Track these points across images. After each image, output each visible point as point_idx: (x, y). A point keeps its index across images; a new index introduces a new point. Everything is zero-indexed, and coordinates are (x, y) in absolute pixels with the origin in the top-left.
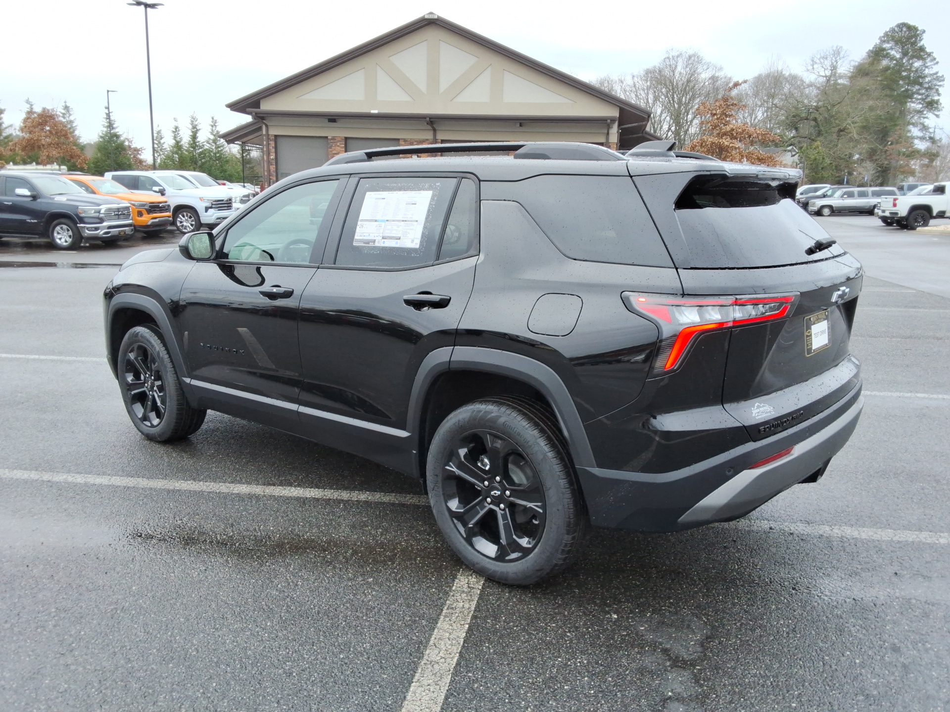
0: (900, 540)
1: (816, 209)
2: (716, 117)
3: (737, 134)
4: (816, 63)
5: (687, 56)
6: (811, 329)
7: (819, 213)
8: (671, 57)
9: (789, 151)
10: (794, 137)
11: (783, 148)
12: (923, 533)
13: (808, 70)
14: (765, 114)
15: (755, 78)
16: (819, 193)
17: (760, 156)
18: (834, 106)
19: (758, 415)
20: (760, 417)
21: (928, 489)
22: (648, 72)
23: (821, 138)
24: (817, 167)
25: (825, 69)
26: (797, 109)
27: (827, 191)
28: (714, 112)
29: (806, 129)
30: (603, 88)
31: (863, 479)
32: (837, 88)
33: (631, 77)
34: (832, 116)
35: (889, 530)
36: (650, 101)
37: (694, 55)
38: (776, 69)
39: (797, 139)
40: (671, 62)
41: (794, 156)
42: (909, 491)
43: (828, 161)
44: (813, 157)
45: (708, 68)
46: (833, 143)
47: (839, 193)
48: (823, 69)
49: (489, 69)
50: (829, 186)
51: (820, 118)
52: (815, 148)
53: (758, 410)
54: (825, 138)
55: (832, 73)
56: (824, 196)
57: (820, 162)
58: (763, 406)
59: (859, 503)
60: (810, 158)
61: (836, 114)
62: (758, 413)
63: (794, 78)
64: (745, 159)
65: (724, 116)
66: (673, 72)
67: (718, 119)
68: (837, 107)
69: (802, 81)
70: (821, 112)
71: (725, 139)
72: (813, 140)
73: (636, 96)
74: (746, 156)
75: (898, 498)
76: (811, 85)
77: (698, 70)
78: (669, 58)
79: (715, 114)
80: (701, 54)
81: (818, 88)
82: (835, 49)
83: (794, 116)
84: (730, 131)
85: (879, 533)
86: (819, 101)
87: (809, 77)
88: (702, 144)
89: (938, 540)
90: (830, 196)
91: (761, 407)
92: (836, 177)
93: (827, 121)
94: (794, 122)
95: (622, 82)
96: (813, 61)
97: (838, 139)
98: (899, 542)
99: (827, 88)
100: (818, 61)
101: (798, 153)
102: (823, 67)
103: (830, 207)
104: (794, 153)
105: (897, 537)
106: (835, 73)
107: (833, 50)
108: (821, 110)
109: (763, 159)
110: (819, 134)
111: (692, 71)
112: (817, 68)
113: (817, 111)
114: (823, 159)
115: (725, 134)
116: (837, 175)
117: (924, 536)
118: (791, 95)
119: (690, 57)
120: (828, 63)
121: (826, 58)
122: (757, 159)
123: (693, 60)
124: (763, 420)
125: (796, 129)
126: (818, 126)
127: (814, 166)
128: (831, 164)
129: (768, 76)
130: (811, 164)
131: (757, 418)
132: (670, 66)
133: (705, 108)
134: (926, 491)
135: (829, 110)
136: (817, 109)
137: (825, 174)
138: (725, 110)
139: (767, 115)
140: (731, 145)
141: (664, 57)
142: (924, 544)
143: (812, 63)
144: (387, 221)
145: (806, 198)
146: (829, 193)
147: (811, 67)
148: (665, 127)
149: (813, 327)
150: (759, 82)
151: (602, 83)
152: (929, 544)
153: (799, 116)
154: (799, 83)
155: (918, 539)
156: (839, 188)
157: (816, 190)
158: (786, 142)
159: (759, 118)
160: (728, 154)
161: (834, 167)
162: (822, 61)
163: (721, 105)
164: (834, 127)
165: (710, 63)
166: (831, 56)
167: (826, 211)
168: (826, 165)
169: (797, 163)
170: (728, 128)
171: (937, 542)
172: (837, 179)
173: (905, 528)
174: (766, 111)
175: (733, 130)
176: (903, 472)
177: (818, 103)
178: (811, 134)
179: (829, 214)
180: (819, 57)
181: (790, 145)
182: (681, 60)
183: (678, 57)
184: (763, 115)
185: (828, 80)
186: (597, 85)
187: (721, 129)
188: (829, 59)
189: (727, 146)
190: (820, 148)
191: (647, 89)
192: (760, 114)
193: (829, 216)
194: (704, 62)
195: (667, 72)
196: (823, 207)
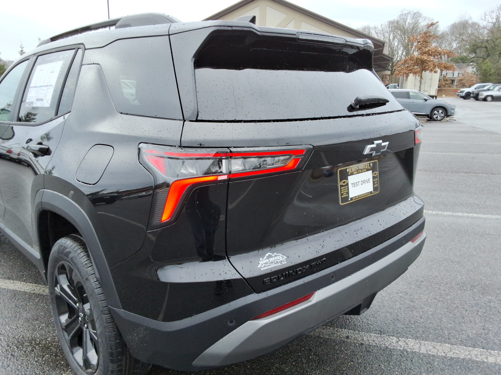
0: (453, 356)
1: (483, 97)
2: (420, 43)
3: (432, 52)
4: (487, 15)
5: (413, 13)
6: (347, 179)
7: (485, 100)
8: (404, 14)
9: (471, 65)
10: (473, 57)
11: (467, 64)
12: (476, 349)
13: (482, 19)
14: (458, 45)
15: (452, 25)
16: (485, 88)
17: (445, 65)
18: (497, 39)
19: (265, 266)
20: (266, 268)
21: (494, 302)
22: (391, 23)
23: (489, 58)
24: (487, 73)
25: (492, 19)
26: (476, 41)
27: (490, 87)
28: (419, 40)
29: (481, 53)
30: (364, 32)
31: (444, 290)
32: (499, 29)
33: (381, 25)
34: (495, 45)
35: (447, 345)
36: (391, 38)
37: (417, 13)
38: (464, 19)
39: (476, 58)
40: (404, 16)
41: (473, 68)
42: (478, 304)
43: (493, 71)
44: (484, 68)
45: (425, 20)
46: (496, 61)
47: (497, 88)
48: (491, 19)
49: (293, 20)
50: (491, 84)
51: (489, 47)
52: (485, 64)
53: (268, 260)
54: (492, 57)
55: (496, 21)
56: (488, 90)
57: (488, 71)
58: (276, 256)
59: (432, 315)
60: (482, 69)
61: (498, 44)
62: (266, 263)
63: (474, 24)
64: (437, 67)
65: (424, 43)
66: (405, 23)
67: (421, 44)
68: (498, 40)
69: (479, 26)
70: (489, 43)
71: (425, 56)
72: (484, 59)
73: (384, 36)
74: (438, 66)
75: (466, 310)
76: (484, 28)
77: (420, 21)
78: (402, 15)
79: (419, 42)
80: (421, 12)
81: (488, 30)
82: (498, 6)
83: (474, 46)
84: (428, 51)
85: (437, 347)
86: (488, 36)
87: (483, 23)
88: (411, 59)
89: (487, 358)
90: (492, 90)
91: (272, 257)
92: (498, 80)
93: (493, 48)
94: (474, 49)
95: (376, 28)
96: (485, 14)
97: (500, 58)
98: (452, 358)
99: (493, 29)
100: (488, 14)
101: (476, 66)
102: (491, 17)
103: (492, 96)
104: (473, 66)
105: (452, 353)
106: (499, 21)
107: (498, 7)
108: (490, 42)
109: (447, 67)
110: (488, 56)
111: (416, 21)
112: (488, 18)
113: (487, 42)
114: (490, 69)
115: (425, 53)
116: (498, 78)
117: (476, 353)
118: (473, 34)
119: (415, 14)
120: (494, 15)
121: (493, 12)
122: (444, 67)
123: (417, 15)
124: (270, 271)
125: (475, 53)
126: (488, 51)
127: (485, 73)
128: (494, 72)
129: (459, 23)
130: (483, 72)
131: (262, 269)
132: (403, 19)
133: (413, 38)
134: (492, 304)
135: (494, 42)
136: (487, 41)
137: (491, 78)
138: (425, 39)
139: (459, 46)
140: (428, 59)
141: (400, 14)
142: (473, 361)
143: (484, 15)
144: (40, 86)
145: (478, 91)
146: (491, 88)
147: (484, 18)
148: (400, 53)
149: (349, 177)
150: (454, 27)
151: (364, 29)
152: (477, 362)
153: (476, 45)
154: (477, 26)
155: (469, 356)
156: (497, 86)
157: (484, 86)
158: (469, 60)
159: (454, 47)
160: (427, 65)
161: (496, 74)
162: (491, 14)
163: (423, 36)
164: (497, 52)
165: (426, 17)
166: (496, 11)
167: (489, 99)
168: (491, 73)
169: (475, 72)
170: (427, 50)
171: (485, 360)
172: (498, 81)
173: (462, 343)
174: (458, 43)
175: (429, 50)
176: (479, 284)
177: (488, 38)
178: (483, 56)
179: (491, 100)
180: (489, 11)
181: (472, 62)
182: (410, 15)
183: (408, 14)
184: (456, 45)
185: (494, 25)
186: (361, 31)
187: (423, 50)
188: (495, 12)
189: (426, 60)
190: (488, 63)
191: (389, 32)
192: (455, 45)
193: (491, 101)
194: (422, 16)
195: (401, 22)
196: (487, 96)
